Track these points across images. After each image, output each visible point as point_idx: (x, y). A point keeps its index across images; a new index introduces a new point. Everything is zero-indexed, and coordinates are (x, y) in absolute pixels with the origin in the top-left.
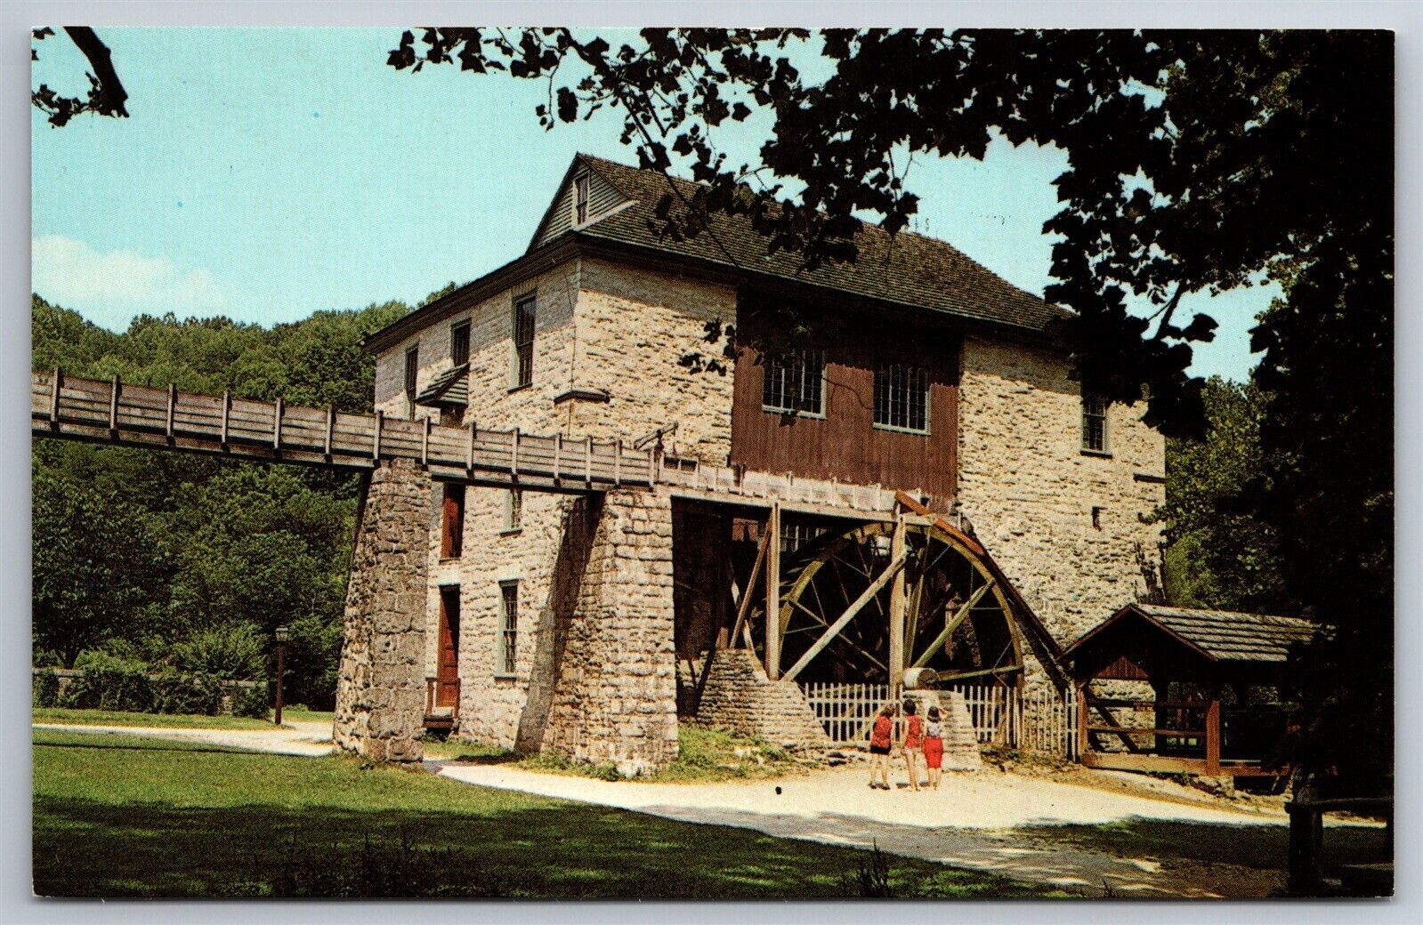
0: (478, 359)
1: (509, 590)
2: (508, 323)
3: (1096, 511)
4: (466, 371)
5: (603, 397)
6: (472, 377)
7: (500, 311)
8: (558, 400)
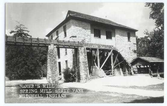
0: (59, 35)
1: (66, 61)
2: (63, 30)
3: (130, 48)
4: (58, 37)
5: (76, 37)
6: (59, 37)
7: (62, 28)
8: (70, 38)
